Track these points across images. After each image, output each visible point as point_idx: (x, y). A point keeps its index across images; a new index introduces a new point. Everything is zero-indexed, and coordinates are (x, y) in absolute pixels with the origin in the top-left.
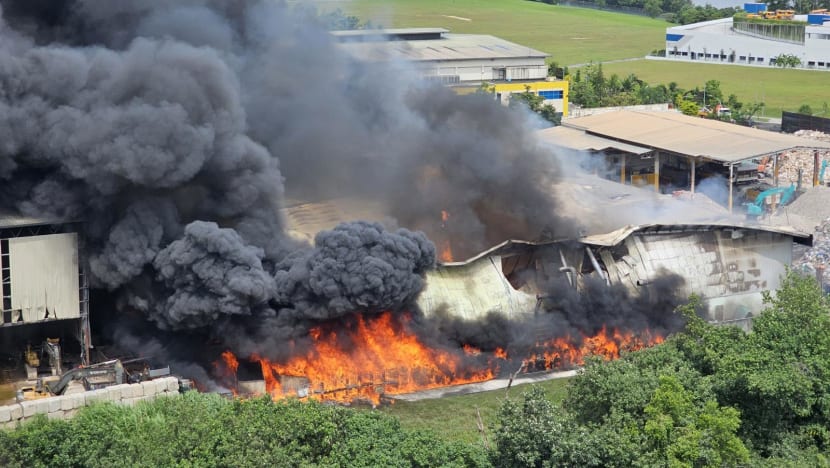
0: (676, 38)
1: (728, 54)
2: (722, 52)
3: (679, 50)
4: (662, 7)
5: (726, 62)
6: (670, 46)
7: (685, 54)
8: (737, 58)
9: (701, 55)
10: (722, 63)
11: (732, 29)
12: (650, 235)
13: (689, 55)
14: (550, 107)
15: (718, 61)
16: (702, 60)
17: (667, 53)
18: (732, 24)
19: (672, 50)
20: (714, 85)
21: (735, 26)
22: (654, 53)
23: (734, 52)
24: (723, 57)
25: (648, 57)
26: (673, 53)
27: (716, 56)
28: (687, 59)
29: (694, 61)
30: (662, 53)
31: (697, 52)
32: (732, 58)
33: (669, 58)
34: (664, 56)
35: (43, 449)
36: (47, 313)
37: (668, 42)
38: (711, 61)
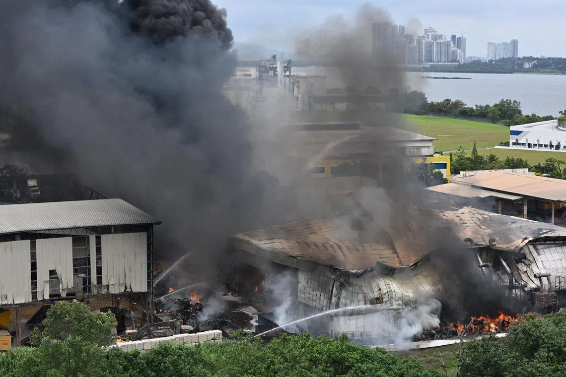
0: (517, 133)
1: (555, 144)
2: (551, 143)
3: (519, 142)
4: (500, 116)
5: (553, 150)
6: (512, 139)
7: (523, 144)
8: (562, 147)
9: (536, 145)
10: (551, 150)
11: (557, 127)
12: (540, 244)
13: (527, 145)
14: (440, 173)
15: (548, 150)
16: (537, 149)
17: (511, 144)
18: (557, 124)
19: (515, 141)
20: (551, 161)
21: (559, 125)
22: (501, 144)
23: (559, 143)
24: (551, 146)
25: (497, 147)
26: (514, 144)
27: (546, 146)
28: (526, 148)
29: (530, 149)
30: (507, 144)
31: (532, 143)
32: (558, 147)
33: (512, 147)
34: (509, 146)
35: (153, 361)
36: (126, 288)
37: (511, 136)
38: (543, 149)
